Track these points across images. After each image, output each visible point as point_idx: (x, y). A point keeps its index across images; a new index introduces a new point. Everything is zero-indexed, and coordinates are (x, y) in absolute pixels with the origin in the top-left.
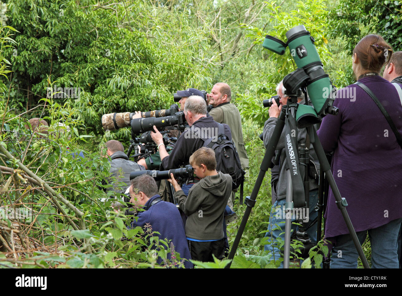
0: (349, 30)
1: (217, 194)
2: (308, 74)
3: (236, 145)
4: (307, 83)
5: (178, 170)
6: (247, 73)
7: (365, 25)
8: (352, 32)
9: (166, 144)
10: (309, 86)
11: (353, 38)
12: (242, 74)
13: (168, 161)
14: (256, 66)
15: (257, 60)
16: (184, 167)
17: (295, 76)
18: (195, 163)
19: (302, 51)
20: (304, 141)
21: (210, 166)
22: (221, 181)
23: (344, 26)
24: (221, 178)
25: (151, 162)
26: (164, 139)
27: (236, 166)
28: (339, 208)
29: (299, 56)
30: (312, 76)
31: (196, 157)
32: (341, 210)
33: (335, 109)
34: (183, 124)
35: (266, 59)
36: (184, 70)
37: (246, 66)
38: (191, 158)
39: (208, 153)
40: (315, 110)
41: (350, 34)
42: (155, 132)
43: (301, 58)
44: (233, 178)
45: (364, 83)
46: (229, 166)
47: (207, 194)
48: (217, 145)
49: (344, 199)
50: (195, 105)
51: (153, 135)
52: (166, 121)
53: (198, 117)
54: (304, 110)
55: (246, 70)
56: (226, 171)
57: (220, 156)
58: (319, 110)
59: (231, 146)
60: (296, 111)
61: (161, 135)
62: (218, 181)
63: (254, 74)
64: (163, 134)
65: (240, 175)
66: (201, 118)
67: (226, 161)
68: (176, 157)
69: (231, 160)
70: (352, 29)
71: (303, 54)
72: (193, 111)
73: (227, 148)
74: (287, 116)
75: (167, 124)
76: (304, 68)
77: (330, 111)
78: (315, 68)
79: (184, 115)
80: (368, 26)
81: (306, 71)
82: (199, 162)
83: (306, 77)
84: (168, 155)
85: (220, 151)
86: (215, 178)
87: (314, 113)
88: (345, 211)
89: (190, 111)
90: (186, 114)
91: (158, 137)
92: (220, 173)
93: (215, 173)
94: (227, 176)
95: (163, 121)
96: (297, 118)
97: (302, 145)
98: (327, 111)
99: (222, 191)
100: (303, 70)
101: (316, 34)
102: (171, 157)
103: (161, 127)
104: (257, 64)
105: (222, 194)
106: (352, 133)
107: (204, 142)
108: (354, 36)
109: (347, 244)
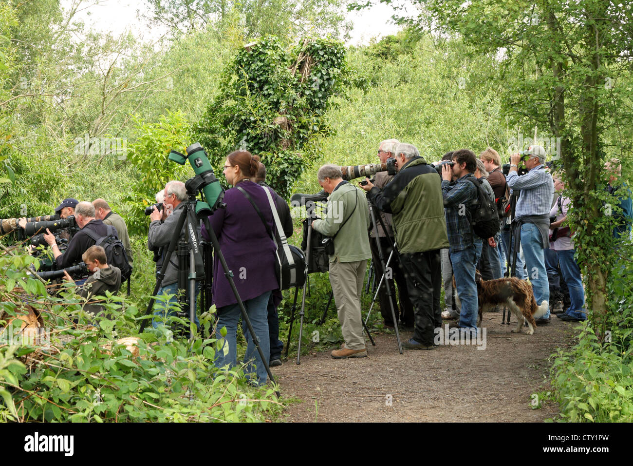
0: (211, 143)
1: (110, 283)
2: (204, 179)
3: (124, 244)
4: (204, 185)
5: (72, 268)
6: (99, 184)
7: (225, 138)
8: (213, 144)
9: (58, 244)
10: (205, 188)
11: (214, 150)
12: (93, 185)
13: (62, 259)
14: (107, 177)
15: (108, 171)
16: (76, 265)
17: (195, 180)
18: (88, 260)
19: (199, 162)
20: (184, 236)
21: (102, 261)
22: (113, 272)
23: (205, 139)
24: (112, 269)
25: (44, 263)
26: (56, 240)
27: (124, 261)
28: (227, 278)
29: (197, 166)
30: (207, 181)
31: (89, 255)
32: (229, 279)
33: (224, 204)
34: (74, 226)
35: (117, 169)
36: (54, 180)
37: (97, 177)
38: (84, 256)
39: (99, 250)
40: (209, 205)
41: (211, 146)
42: (48, 234)
43: (198, 167)
44: (122, 273)
45: (241, 187)
46: (119, 262)
47: (102, 284)
48: (108, 244)
49: (231, 271)
50: (85, 209)
51: (46, 237)
52: (58, 224)
53: (88, 220)
54: (202, 206)
55: (97, 181)
56: (116, 265)
57: (111, 254)
58: (212, 205)
59: (120, 245)
60: (195, 207)
61: (54, 237)
62: (110, 272)
63: (106, 185)
64: (55, 236)
65: (128, 270)
66: (91, 221)
67: (116, 258)
68: (70, 255)
69: (121, 257)
70: (213, 142)
71: (200, 164)
72: (83, 215)
73: (117, 246)
74: (189, 210)
75: (59, 226)
76: (201, 174)
77: (220, 206)
78: (209, 175)
79: (74, 219)
80: (228, 139)
81: (202, 177)
82: (92, 258)
83: (202, 182)
84: (61, 254)
85: (111, 249)
86: (107, 270)
87: (209, 208)
88: (232, 280)
89: (81, 215)
90: (76, 217)
91: (50, 237)
92: (111, 266)
93: (106, 266)
94: (117, 269)
95: (55, 224)
96: (196, 211)
97: (183, 239)
98: (218, 206)
99: (114, 281)
100: (200, 176)
101: (177, 145)
102: (65, 256)
103: (54, 230)
104: (109, 175)
105: (114, 283)
106: (233, 225)
107: (96, 241)
108: (215, 148)
109: (229, 313)
